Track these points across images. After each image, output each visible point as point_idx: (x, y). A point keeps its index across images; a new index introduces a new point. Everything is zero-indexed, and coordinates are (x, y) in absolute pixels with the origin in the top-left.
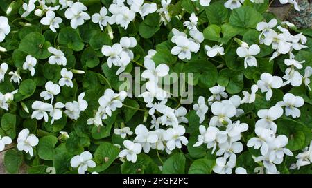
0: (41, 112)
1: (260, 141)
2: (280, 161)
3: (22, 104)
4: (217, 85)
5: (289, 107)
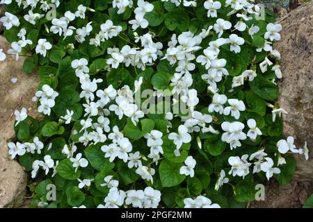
0: (58, 29)
1: (206, 60)
2: (219, 80)
3: (45, 25)
5: (233, 45)
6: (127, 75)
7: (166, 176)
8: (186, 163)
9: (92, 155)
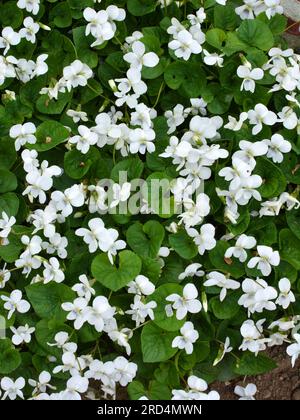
1: (233, 174)
2: (244, 203)
4: (200, 97)
6: (96, 158)
7: (150, 344)
8: (182, 331)
9: (37, 295)
